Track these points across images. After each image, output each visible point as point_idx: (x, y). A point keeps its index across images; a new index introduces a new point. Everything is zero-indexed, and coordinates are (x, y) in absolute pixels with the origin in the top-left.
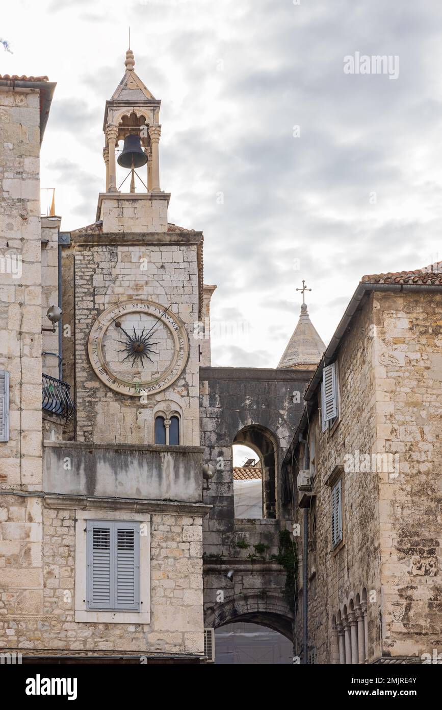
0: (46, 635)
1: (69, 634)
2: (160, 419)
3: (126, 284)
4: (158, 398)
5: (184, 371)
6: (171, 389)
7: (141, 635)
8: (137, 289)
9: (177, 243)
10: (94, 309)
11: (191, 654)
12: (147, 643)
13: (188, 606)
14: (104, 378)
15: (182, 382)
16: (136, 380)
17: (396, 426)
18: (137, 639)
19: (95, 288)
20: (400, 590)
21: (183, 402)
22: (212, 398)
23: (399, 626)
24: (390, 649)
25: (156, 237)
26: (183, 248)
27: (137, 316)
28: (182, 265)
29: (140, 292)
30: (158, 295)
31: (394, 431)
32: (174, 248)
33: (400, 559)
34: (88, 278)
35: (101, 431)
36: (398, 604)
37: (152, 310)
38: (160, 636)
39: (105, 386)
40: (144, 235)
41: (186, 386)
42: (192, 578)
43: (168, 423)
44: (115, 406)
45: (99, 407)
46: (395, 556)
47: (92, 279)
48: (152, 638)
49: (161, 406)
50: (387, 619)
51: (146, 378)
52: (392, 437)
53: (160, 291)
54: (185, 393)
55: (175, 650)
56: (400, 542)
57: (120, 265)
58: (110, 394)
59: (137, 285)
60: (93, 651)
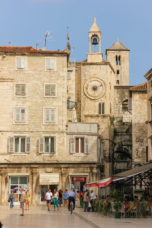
0: (67, 158)
1: (72, 158)
2: (100, 104)
3: (92, 74)
4: (99, 99)
5: (105, 94)
6: (102, 98)
7: (85, 158)
8: (95, 75)
9: (104, 65)
10: (85, 79)
11: (94, 162)
12: (86, 160)
13: (94, 153)
14: (87, 95)
15: (105, 96)
16: (95, 95)
17: (136, 117)
18: (84, 159)
19: (85, 75)
20: (136, 149)
21: (105, 100)
22: (117, 93)
23: (136, 156)
24: (134, 161)
25: (99, 63)
26: (105, 65)
27: (95, 81)
28: (105, 69)
29: (95, 76)
30: (100, 76)
31: (135, 118)
32: (103, 65)
33: (136, 143)
34: (84, 72)
35: (87, 107)
36: (135, 152)
37: (98, 80)
38: (89, 158)
39: (88, 97)
40: (97, 63)
41: (106, 97)
42: (95, 147)
43: (101, 105)
44: (90, 101)
45: (86, 102)
46: (135, 143)
47: (85, 73)
48: (87, 159)
49: (100, 101)
50: (133, 155)
51: (97, 95)
52: (135, 119)
53: (100, 75)
54: (105, 98)
55: (92, 161)
56: (136, 140)
57: (91, 69)
58: (89, 99)
59: (95, 74)
60: (76, 161)
